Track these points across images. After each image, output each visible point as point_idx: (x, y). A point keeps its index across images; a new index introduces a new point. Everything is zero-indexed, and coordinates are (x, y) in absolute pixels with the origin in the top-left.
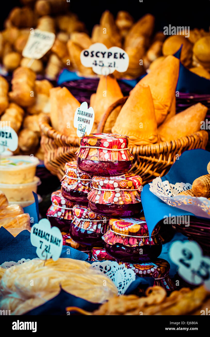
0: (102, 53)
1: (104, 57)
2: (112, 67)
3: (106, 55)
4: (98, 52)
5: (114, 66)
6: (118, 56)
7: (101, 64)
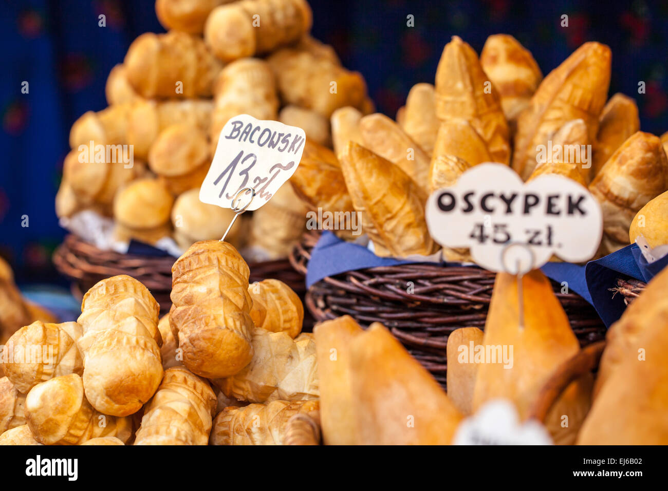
0: (502, 197)
1: (509, 211)
2: (539, 243)
3: (518, 205)
4: (491, 195)
5: (550, 243)
6: (562, 204)
7: (501, 236)
